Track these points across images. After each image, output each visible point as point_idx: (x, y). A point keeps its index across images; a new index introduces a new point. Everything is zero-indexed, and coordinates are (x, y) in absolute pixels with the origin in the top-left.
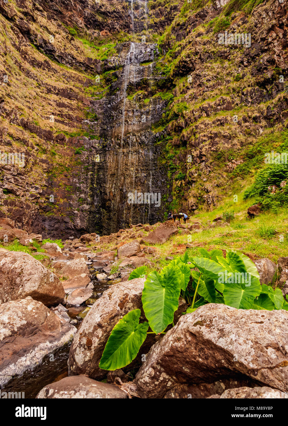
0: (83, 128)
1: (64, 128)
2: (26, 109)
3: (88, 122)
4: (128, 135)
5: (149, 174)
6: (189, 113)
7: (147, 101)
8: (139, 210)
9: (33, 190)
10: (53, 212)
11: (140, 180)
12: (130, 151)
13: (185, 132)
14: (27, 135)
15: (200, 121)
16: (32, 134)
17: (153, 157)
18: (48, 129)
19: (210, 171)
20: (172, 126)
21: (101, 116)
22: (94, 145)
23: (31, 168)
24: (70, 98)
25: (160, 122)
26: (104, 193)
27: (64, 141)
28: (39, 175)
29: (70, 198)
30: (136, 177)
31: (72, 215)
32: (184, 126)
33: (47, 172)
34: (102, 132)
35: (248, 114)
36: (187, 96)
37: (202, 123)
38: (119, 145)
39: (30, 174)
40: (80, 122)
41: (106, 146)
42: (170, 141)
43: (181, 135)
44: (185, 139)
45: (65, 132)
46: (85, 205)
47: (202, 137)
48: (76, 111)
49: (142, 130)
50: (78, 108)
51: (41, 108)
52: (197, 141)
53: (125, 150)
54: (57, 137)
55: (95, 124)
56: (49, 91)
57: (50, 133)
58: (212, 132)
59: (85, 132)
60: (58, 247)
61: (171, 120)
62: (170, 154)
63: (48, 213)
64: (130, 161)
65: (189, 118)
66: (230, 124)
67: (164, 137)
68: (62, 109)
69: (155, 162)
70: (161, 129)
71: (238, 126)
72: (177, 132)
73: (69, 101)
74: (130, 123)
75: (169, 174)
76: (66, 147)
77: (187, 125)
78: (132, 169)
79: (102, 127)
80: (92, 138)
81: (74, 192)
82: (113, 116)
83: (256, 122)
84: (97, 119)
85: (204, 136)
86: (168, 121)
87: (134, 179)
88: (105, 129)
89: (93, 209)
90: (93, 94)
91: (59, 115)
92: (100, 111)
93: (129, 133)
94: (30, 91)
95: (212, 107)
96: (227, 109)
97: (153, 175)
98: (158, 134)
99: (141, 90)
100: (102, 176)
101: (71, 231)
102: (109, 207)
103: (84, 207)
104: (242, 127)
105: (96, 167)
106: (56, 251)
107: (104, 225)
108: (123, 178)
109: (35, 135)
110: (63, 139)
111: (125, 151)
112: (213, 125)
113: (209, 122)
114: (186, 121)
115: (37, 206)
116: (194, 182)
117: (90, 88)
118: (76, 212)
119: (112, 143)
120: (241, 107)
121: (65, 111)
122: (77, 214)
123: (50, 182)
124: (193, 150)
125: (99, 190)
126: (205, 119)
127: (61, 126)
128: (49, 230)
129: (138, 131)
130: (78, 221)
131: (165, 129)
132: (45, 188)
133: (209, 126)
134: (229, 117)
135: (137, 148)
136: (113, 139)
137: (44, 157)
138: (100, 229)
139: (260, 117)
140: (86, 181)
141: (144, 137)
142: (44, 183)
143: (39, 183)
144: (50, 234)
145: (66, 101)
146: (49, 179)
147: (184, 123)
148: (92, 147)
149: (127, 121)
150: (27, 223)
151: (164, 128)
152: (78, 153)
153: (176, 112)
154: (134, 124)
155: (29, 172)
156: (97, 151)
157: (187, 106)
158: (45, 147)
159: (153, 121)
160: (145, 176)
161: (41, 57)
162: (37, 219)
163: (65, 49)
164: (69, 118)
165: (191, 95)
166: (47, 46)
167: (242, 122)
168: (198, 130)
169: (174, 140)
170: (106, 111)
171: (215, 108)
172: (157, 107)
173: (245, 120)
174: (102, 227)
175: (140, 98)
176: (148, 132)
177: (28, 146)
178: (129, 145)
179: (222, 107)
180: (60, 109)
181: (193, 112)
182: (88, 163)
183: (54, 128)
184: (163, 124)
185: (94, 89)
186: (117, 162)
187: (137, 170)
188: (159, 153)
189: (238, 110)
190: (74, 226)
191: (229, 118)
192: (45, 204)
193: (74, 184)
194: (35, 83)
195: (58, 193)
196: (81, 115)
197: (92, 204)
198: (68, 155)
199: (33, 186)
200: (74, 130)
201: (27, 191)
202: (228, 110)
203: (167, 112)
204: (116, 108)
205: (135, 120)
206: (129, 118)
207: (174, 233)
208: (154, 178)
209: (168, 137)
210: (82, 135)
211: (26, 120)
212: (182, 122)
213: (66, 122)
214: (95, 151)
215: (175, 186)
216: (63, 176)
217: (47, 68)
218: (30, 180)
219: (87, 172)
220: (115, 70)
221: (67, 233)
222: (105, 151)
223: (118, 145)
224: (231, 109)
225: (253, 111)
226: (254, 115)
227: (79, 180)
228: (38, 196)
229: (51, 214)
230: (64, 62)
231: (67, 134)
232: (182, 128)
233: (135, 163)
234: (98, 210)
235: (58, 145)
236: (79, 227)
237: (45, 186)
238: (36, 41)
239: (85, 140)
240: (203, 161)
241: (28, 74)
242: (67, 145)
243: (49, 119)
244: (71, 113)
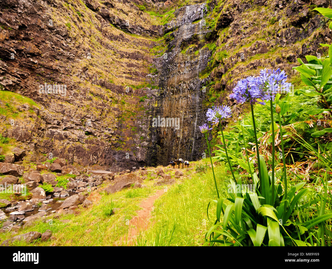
0: (146, 81)
1: (132, 83)
2: (104, 73)
3: (151, 75)
4: (180, 83)
5: (195, 115)
6: (228, 60)
7: (197, 53)
8: (185, 146)
9: (107, 131)
10: (122, 147)
11: (187, 120)
12: (180, 97)
13: (223, 78)
14: (103, 91)
15: (236, 66)
16: (108, 90)
17: (199, 101)
18: (120, 84)
19: (239, 113)
20: (215, 73)
21: (160, 70)
22: (154, 93)
23: (106, 115)
24: (137, 59)
25: (205, 70)
26: (159, 132)
27: (131, 93)
28: (112, 120)
29: (134, 137)
30: (184, 119)
31: (135, 150)
32: (223, 72)
33: (118, 117)
34: (160, 82)
35: (282, 54)
36: (227, 44)
37: (236, 69)
38: (173, 92)
39: (105, 119)
40: (145, 76)
41: (163, 94)
42: (212, 86)
43: (221, 80)
44: (224, 84)
45: (133, 85)
46: (145, 142)
47: (235, 82)
48: (142, 69)
49: (191, 78)
50: (144, 66)
51: (116, 69)
52: (232, 85)
53: (177, 96)
55: (156, 77)
56: (122, 56)
58: (244, 76)
59: (148, 84)
60: (42, 192)
61: (214, 67)
62: (213, 98)
63: (118, 148)
64: (180, 105)
65: (228, 64)
66: (263, 66)
67: (208, 83)
68: (131, 68)
69: (200, 105)
70: (207, 75)
71: (271, 67)
72: (218, 77)
73: (136, 61)
74: (181, 73)
76: (133, 97)
77: (226, 70)
78: (182, 112)
79: (160, 79)
80: (153, 88)
81: (138, 132)
82: (169, 69)
83: (291, 62)
84: (157, 73)
85: (238, 80)
86: (212, 69)
87: (183, 120)
88: (163, 80)
89: (150, 145)
90: (156, 53)
91: (129, 73)
92: (160, 66)
93: (181, 82)
94: (108, 59)
95: (247, 52)
96: (262, 52)
97: (198, 116)
98: (204, 80)
99: (193, 44)
101: (134, 163)
102: (163, 144)
103: (144, 144)
104: (275, 68)
105: (155, 111)
107: (158, 158)
109: (109, 91)
110: (131, 91)
111: (177, 97)
112: (247, 69)
113: (244, 67)
114: (225, 67)
115: (110, 144)
116: (227, 123)
117: (155, 49)
118: (138, 147)
119: (168, 91)
120: (276, 49)
121: (133, 69)
122: (139, 149)
123: (120, 125)
124: (228, 94)
125: (156, 129)
126: (240, 64)
127: (130, 81)
128: (118, 161)
129: (187, 80)
130: (139, 155)
131: (209, 76)
132: (116, 129)
133: (243, 70)
134: (263, 60)
135: (186, 93)
136: (168, 88)
137: (116, 106)
138: (156, 162)
139: (294, 56)
140: (147, 122)
141: (192, 84)
142: (116, 126)
143: (111, 126)
144: (119, 164)
145: (134, 62)
146: (119, 122)
147: (223, 69)
148: (153, 95)
149: (180, 71)
150: (101, 156)
151: (209, 74)
152: (142, 101)
153: (217, 60)
154: (184, 74)
155: (104, 118)
156: (156, 98)
157: (227, 53)
158: (117, 98)
159: (200, 70)
160: (191, 117)
161: (117, 32)
162: (109, 153)
163: (135, 23)
164: (136, 75)
165: (231, 43)
166: (122, 23)
167: (276, 63)
168: (234, 75)
169: (216, 85)
170: (164, 65)
171: (250, 52)
172: (204, 57)
173: (279, 61)
174: (157, 160)
175: (191, 51)
176: (196, 79)
177: (104, 99)
178: (180, 92)
179: (257, 51)
180: (129, 68)
181: (231, 59)
182: (149, 108)
183: (124, 83)
184: (208, 71)
185: (157, 48)
186: (171, 106)
187: (185, 112)
188: (204, 97)
189: (273, 51)
190: (136, 159)
191: (263, 61)
192: (116, 142)
193: (137, 126)
194: (112, 52)
195: (125, 132)
196: (145, 71)
197: (150, 141)
198: (134, 103)
199: (107, 128)
200: (139, 83)
201: (102, 132)
202: (263, 53)
203: (211, 61)
205: (186, 70)
206: (181, 69)
207: (126, 186)
208: (199, 119)
209: (211, 83)
210: (145, 86)
211: (103, 80)
212: (222, 69)
213: (134, 77)
214: (154, 98)
215: (214, 126)
216: (130, 120)
217: (121, 39)
218: (105, 124)
219: (148, 116)
220: (172, 31)
221: (131, 164)
222: (162, 98)
223: (172, 92)
224: (267, 51)
225: (287, 52)
226: (288, 56)
227: (142, 122)
228: (111, 135)
229: (120, 149)
230: (135, 32)
231: (134, 87)
232: (222, 74)
233: (184, 106)
234: (154, 146)
235: (127, 96)
236: (139, 160)
237: (116, 128)
238: (114, 21)
239: (147, 90)
240: (235, 104)
241: (107, 46)
242: (133, 95)
243: (122, 77)
244: (137, 70)
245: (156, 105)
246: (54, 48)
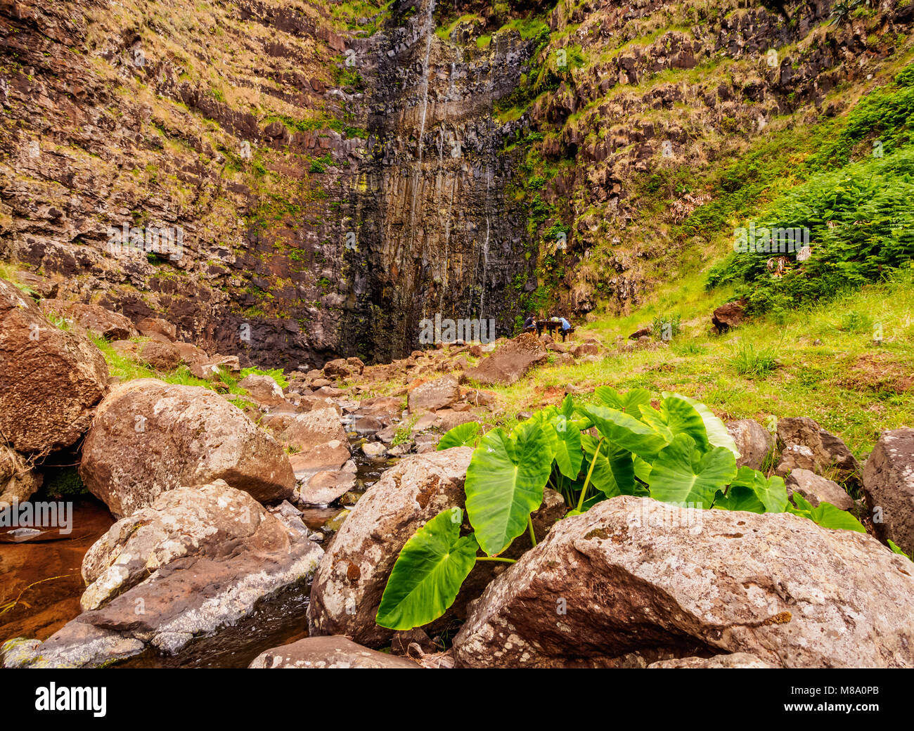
0: (327, 110)
1: (283, 109)
2: (193, 61)
3: (341, 94)
4: (436, 128)
5: (484, 224)
6: (586, 74)
7: (483, 42)
8: (457, 308)
9: (215, 256)
10: (262, 307)
11: (461, 238)
12: (439, 169)
13: (573, 123)
14: (197, 124)
15: (612, 94)
16: (209, 122)
17: (493, 184)
18: (246, 110)
19: (629, 220)
20: (542, 108)
21: (371, 80)
22: (354, 151)
23: (209, 205)
24: (296, 33)
25: (513, 97)
26: (377, 266)
27: (283, 141)
28: (228, 221)
29: (299, 278)
30: (452, 232)
31: (304, 316)
32: (571, 108)
33: (247, 214)
34: (373, 119)
35: (733, 78)
36: (584, 29)
37: (615, 101)
38: (414, 152)
39: (208, 218)
40: (322, 93)
41: (383, 155)
42: (535, 145)
43: (565, 129)
44: (574, 140)
45: (286, 118)
46: (333, 295)
47: (614, 137)
48: (312, 67)
49: (469, 115)
50: (317, 59)
51: (228, 56)
52: (602, 145)
53: (428, 166)
54: (267, 130)
55: (358, 99)
56: (246, 15)
57: (250, 120)
58: (640, 124)
59: (334, 119)
60: (275, 386)
61: (540, 91)
62: (536, 178)
63: (249, 310)
64: (439, 193)
65: (586, 87)
66: (686, 103)
67: (521, 134)
68: (277, 59)
69: (499, 196)
70: (516, 113)
71: (706, 109)
72: (555, 122)
73: (293, 39)
74: (440, 97)
75: (531, 226)
76: (288, 156)
77: (579, 103)
78: (444, 211)
79: (372, 108)
80: (349, 133)
81: (309, 264)
82: (401, 80)
83: (752, 100)
84: (361, 88)
85: (621, 132)
86: (533, 95)
87: (447, 235)
88: (380, 113)
89: (351, 304)
90: (352, 24)
91: (271, 74)
92: (369, 66)
93: (439, 123)
94: (201, 15)
95: (643, 59)
96: (682, 64)
97: (493, 228)
98: (507, 126)
99: (471, 12)
100: (372, 228)
101: (303, 353)
102: (389, 300)
103: (332, 299)
104: (716, 111)
105: (359, 206)
106: (270, 394)
107: (377, 341)
108: (421, 233)
109: (216, 125)
110: (281, 137)
111: (428, 169)
112: (644, 106)
113: (635, 99)
114: (577, 94)
115: (226, 295)
116: (590, 245)
117: (345, 8)
118: (313, 309)
119: (398, 147)
120: (717, 61)
121: (286, 64)
122: (316, 315)
123: (253, 239)
124: (591, 168)
125: (367, 259)
126: (625, 89)
127: (276, 102)
128: (254, 349)
129: (460, 119)
130: (319, 331)
131: (525, 115)
132: (242, 252)
133: (634, 108)
134: (685, 86)
136: (399, 139)
137: (237, 178)
138: (368, 350)
139: (761, 86)
140: (336, 237)
141: (474, 133)
142: (240, 240)
143: (228, 240)
144: (255, 357)
145: (286, 40)
146: (250, 232)
147: (571, 100)
148: (351, 155)
149: (434, 92)
150: (204, 331)
151: (523, 111)
152: (316, 171)
153: (555, 71)
154: (450, 100)
155: (204, 213)
156: (361, 166)
157: (583, 55)
159: (496, 94)
160: (474, 230)
162: (226, 323)
164: (294, 85)
165: (594, 27)
167: (717, 98)
168: (607, 119)
169: (545, 143)
170: (384, 67)
171: (651, 61)
172: (509, 59)
173: (725, 95)
174: (372, 345)
175: (467, 35)
176: (485, 120)
177: (199, 151)
178: (437, 153)
179: (669, 60)
180: (273, 60)
181: (596, 73)
182: (341, 195)
183: (260, 108)
184: (521, 101)
185: (355, 8)
186: (409, 193)
187: (455, 214)
188: (509, 173)
189: (709, 67)
190: (310, 341)
191: (684, 89)
192: (243, 290)
193: (306, 246)
195: (272, 264)
196: (324, 77)
197: (349, 293)
198: (293, 174)
199: (214, 246)
200: (307, 115)
201: (200, 259)
202: (684, 67)
203: (533, 72)
204: (408, 60)
205: (454, 91)
206: (438, 84)
207: (537, 361)
208: (496, 235)
209: (532, 135)
210: (325, 126)
211: (193, 87)
212: (568, 98)
213: (288, 92)
214: (356, 167)
215: (543, 254)
216: (282, 226)
218: (209, 233)
219: (338, 217)
221: (294, 357)
222: (381, 166)
223: (411, 152)
224: (692, 64)
225: (745, 72)
226: (747, 83)
227: (319, 235)
228: (228, 270)
229: (256, 314)
231: (291, 123)
232: (567, 113)
233: (450, 196)
234: (363, 307)
235: (269, 149)
236: (319, 345)
237: (243, 247)
239: (332, 138)
240: (614, 195)
242: (290, 150)
243: (250, 84)
244: (298, 70)
245: (364, 188)
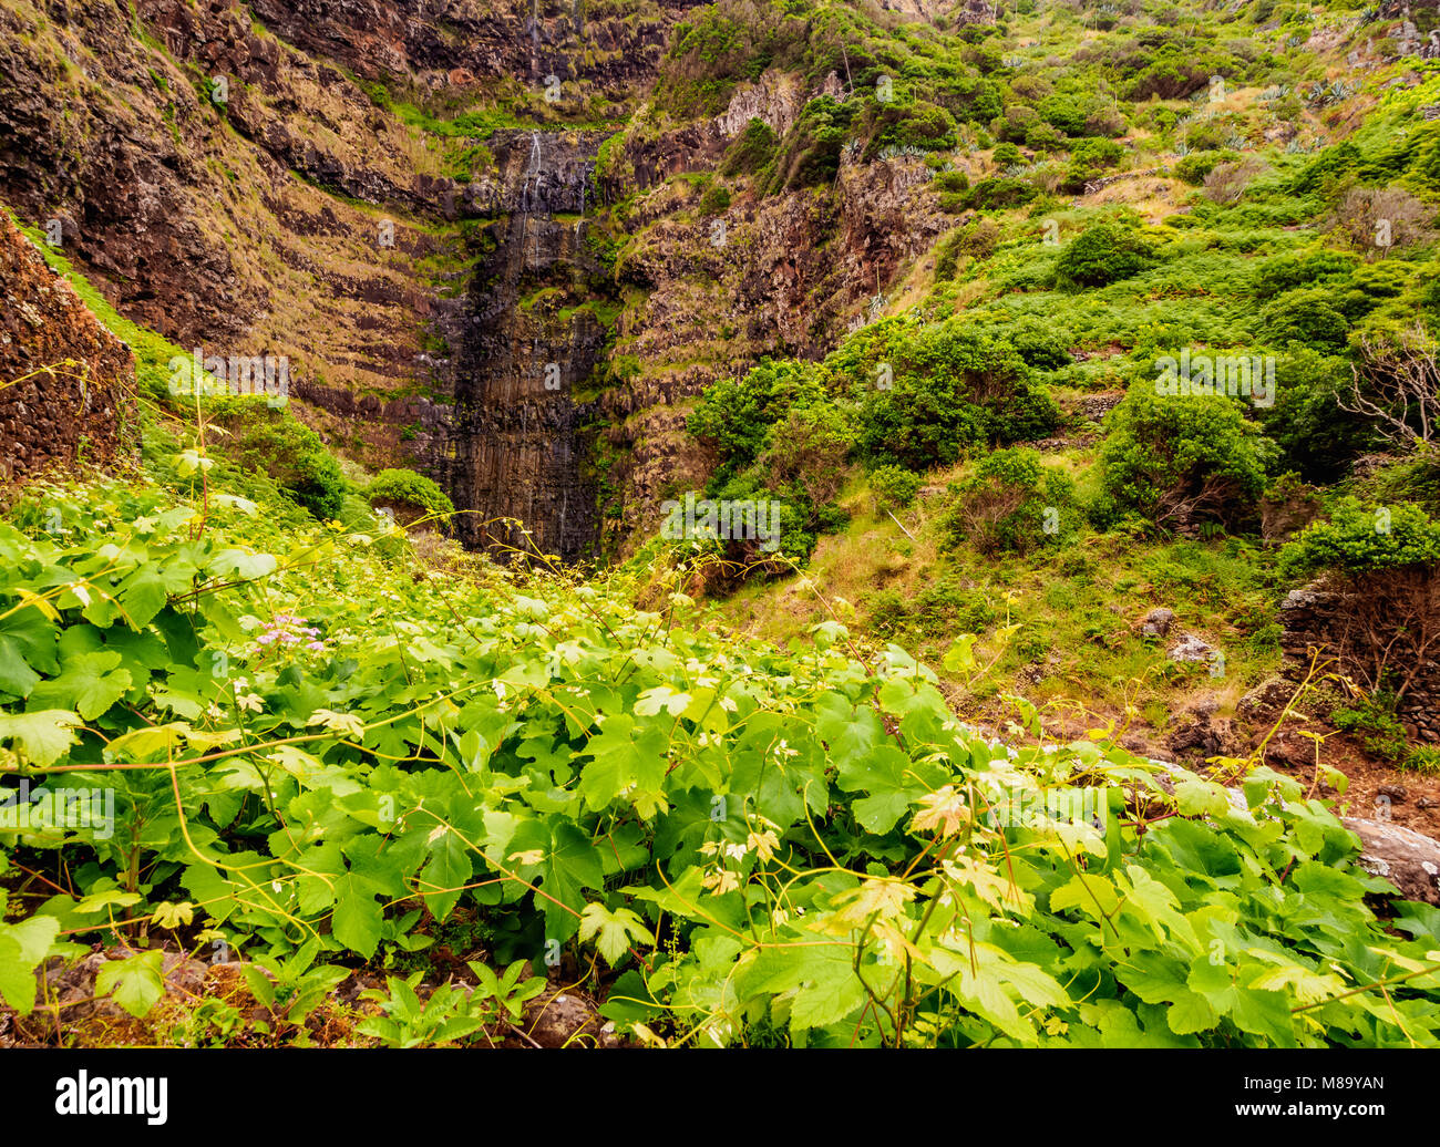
0: (416, 377)
1: (375, 382)
2: (303, 355)
3: (429, 359)
5: (561, 495)
6: (641, 384)
7: (565, 314)
13: (629, 423)
15: (655, 410)
16: (318, 409)
18: (343, 387)
20: (610, 400)
21: (457, 346)
22: (442, 417)
24: (384, 303)
27: (377, 413)
30: (535, 502)
32: (629, 409)
36: (641, 341)
37: (655, 417)
38: (500, 422)
40: (410, 360)
41: (471, 423)
42: (604, 431)
43: (624, 426)
44: (629, 438)
45: (379, 390)
47: (651, 448)
48: (400, 335)
50: (405, 326)
51: (324, 336)
52: (644, 452)
53: (513, 438)
54: (362, 404)
55: (445, 365)
56: (338, 292)
57: (347, 396)
58: (668, 441)
59: (422, 386)
61: (608, 385)
62: (604, 460)
65: (640, 395)
67: (594, 418)
68: (368, 333)
70: (590, 397)
72: (618, 417)
73: (382, 309)
74: (524, 372)
75: (598, 502)
76: (382, 427)
77: (635, 409)
80: (437, 399)
82: (486, 349)
84: (448, 354)
85: (656, 446)
86: (603, 386)
90: (436, 279)
91: (363, 348)
92: (455, 332)
93: (523, 398)
94: (302, 305)
95: (677, 383)
99: (553, 285)
100: (462, 493)
105: (449, 472)
108: (507, 501)
109: (323, 411)
110: (375, 409)
112: (673, 427)
113: (668, 419)
114: (634, 399)
116: (632, 529)
117: (429, 262)
121: (377, 336)
124: (637, 468)
126: (663, 409)
127: (369, 377)
131: (597, 400)
133: (667, 427)
135: (538, 434)
145: (375, 311)
147: (630, 403)
148: (439, 422)
151: (596, 396)
152: (408, 438)
153: (619, 373)
156: (450, 433)
157: (640, 365)
158: (341, 432)
161: (310, 199)
163: (364, 162)
164: (385, 355)
165: (648, 342)
166: (324, 165)
168: (649, 430)
169: (611, 431)
171: (682, 387)
175: (549, 309)
179: (694, 389)
180: (363, 333)
181: (647, 385)
182: (432, 461)
183: (355, 383)
184: (594, 387)
185: (439, 262)
186: (496, 462)
194: (307, 277)
196: (411, 344)
198: (387, 444)
200: (397, 384)
203: (604, 365)
204: (491, 328)
209: (602, 421)
210: (414, 393)
211: (304, 380)
212: (627, 400)
213: (380, 364)
214: (445, 434)
215: (605, 528)
217: (329, 226)
220: (490, 219)
222: (469, 434)
230: (363, 194)
231: (383, 395)
232: (626, 412)
235: (365, 422)
238: (301, 159)
239: (421, 404)
240: (647, 496)
241: (293, 259)
242: (383, 421)
243: (343, 361)
244: (388, 341)
245: (453, 455)
246: (200, 309)
